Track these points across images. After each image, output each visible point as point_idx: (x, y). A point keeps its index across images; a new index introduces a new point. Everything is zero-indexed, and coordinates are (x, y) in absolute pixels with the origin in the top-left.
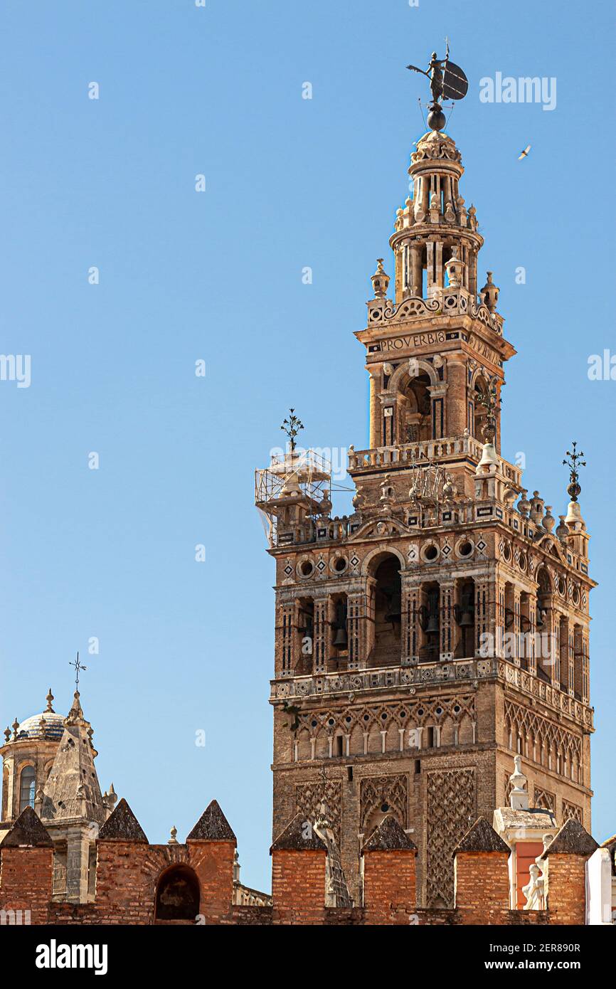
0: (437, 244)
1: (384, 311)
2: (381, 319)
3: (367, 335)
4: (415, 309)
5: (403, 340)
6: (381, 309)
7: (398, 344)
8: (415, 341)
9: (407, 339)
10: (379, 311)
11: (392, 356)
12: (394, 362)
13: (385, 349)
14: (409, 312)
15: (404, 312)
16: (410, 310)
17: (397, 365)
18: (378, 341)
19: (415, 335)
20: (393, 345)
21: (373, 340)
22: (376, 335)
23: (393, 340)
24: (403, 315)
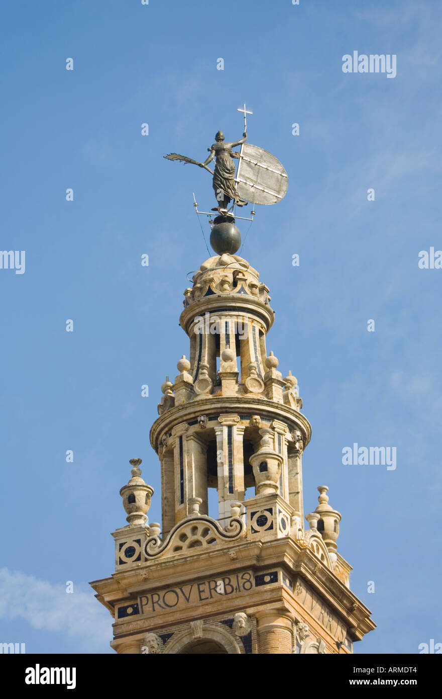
0: (235, 429)
1: (143, 545)
2: (139, 559)
3: (115, 586)
4: (198, 536)
5: (178, 590)
6: (138, 541)
7: (171, 598)
8: (200, 592)
9: (186, 589)
10: (135, 545)
11: (159, 621)
12: (164, 632)
13: (148, 608)
14: (187, 542)
15: (180, 543)
16: (191, 538)
17: (169, 636)
18: (133, 596)
19: (200, 580)
20: (161, 602)
21: (126, 594)
22: (131, 585)
23: (162, 593)
24: (177, 549)
